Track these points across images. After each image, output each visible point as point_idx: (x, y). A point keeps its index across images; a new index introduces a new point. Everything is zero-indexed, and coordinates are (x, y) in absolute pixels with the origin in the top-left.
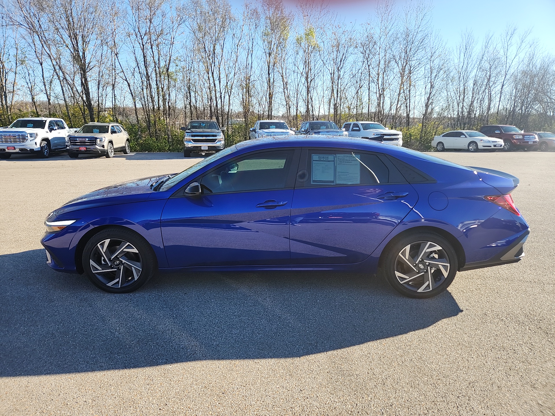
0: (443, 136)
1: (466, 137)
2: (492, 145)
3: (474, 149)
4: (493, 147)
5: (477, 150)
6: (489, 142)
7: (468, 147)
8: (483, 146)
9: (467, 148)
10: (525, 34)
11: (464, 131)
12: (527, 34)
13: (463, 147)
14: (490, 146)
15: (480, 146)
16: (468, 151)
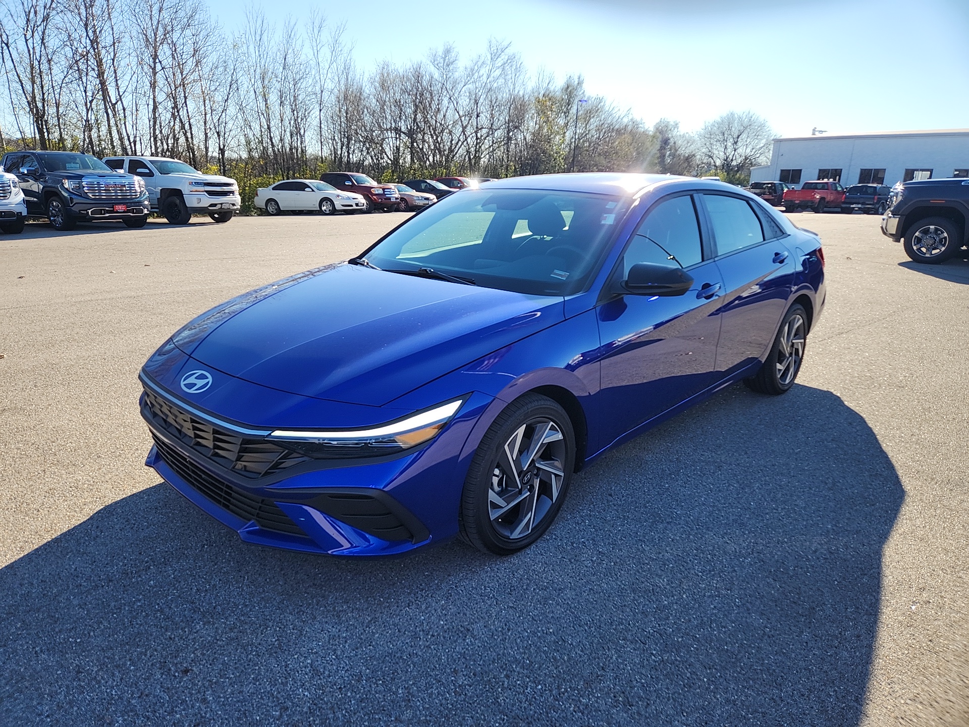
0: (273, 189)
1: (313, 191)
2: (353, 203)
3: (330, 210)
4: (355, 207)
5: (334, 212)
6: (349, 198)
7: (320, 206)
8: (343, 205)
9: (319, 209)
10: (338, 31)
11: (307, 181)
12: (341, 32)
13: (311, 207)
14: (352, 206)
15: (338, 206)
16: (320, 213)
